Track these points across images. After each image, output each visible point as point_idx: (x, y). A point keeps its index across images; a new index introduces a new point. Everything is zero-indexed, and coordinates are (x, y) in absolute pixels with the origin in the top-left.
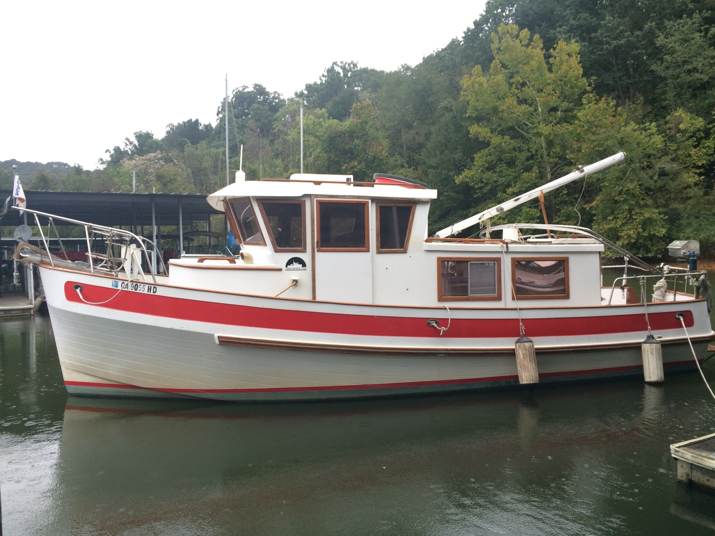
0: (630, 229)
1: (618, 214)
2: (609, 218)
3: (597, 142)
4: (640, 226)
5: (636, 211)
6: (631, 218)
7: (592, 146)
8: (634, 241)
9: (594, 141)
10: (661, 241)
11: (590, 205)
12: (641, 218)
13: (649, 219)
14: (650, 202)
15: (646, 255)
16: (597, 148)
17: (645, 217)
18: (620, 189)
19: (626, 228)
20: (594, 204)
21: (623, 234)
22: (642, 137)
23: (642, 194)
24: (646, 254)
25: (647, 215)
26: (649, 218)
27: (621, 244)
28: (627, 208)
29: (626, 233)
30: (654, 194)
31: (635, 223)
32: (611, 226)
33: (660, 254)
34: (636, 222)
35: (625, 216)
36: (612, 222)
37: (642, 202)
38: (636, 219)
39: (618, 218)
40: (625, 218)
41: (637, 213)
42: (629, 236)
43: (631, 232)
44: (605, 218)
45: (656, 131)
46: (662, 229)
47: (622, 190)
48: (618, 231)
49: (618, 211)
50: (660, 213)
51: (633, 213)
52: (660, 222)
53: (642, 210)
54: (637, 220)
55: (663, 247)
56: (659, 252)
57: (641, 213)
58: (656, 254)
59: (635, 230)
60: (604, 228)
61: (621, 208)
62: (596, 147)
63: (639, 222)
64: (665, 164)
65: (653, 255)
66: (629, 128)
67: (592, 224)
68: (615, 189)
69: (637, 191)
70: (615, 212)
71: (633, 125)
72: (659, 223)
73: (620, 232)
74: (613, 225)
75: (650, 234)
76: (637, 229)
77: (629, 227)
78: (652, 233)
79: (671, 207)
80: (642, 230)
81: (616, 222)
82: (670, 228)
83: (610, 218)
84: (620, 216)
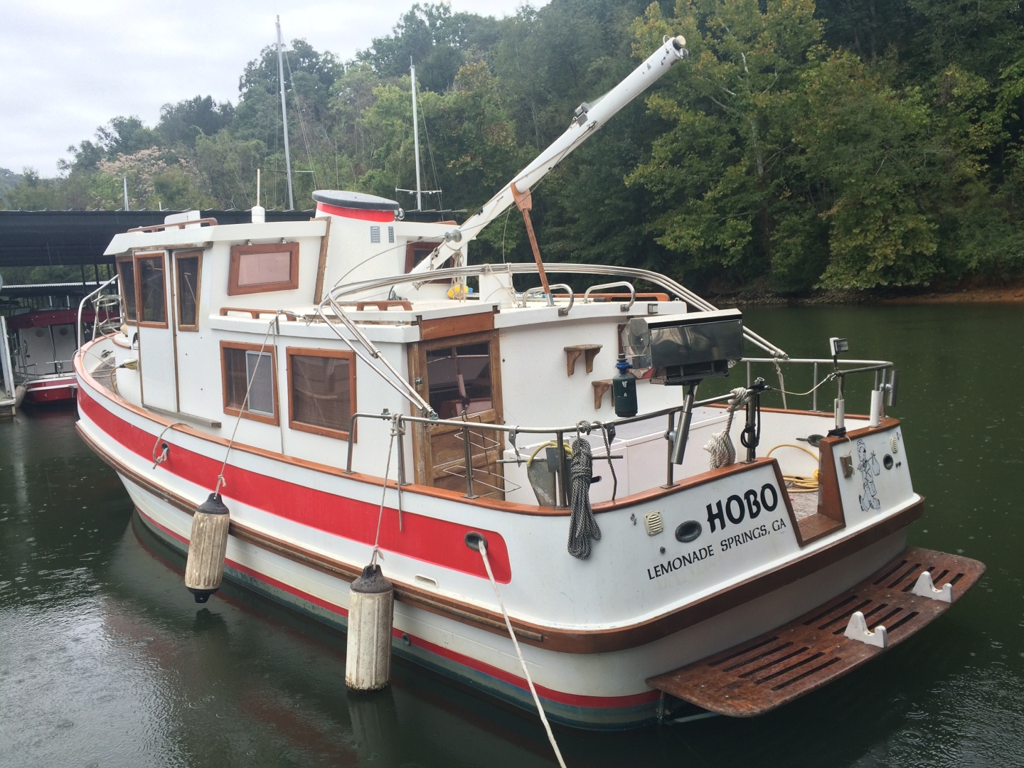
0: (886, 247)
1: (868, 224)
2: (854, 231)
3: (839, 117)
4: (900, 241)
5: (894, 219)
6: (887, 229)
7: (832, 123)
8: (892, 263)
9: (834, 115)
10: (928, 262)
11: (829, 213)
12: (902, 229)
13: (913, 230)
14: (911, 204)
15: (906, 284)
16: (839, 126)
17: (907, 227)
18: (872, 187)
19: (880, 245)
20: (834, 211)
21: (876, 254)
22: (900, 107)
23: (900, 193)
24: (907, 281)
25: (911, 225)
26: (913, 228)
27: (873, 269)
28: (882, 215)
29: (881, 252)
30: (916, 194)
31: (893, 237)
32: (858, 243)
33: (926, 280)
34: (895, 236)
35: (878, 228)
36: (859, 237)
37: (901, 206)
38: (894, 231)
39: (868, 230)
40: (877, 230)
41: (895, 222)
42: (885, 257)
43: (889, 251)
44: (848, 231)
45: (921, 99)
46: (931, 245)
47: (875, 188)
48: (868, 250)
49: (867, 220)
50: (929, 221)
51: (889, 221)
52: (928, 235)
53: (902, 217)
54: (896, 233)
55: (931, 270)
56: (926, 278)
57: (901, 222)
58: (922, 280)
59: (893, 248)
60: (848, 246)
61: (872, 215)
62: (837, 124)
63: (899, 236)
64: (936, 148)
65: (917, 283)
66: (882, 95)
67: (830, 241)
68: (864, 187)
69: (894, 189)
70: (864, 222)
71: (888, 91)
72: (926, 236)
73: (871, 250)
74: (862, 241)
75: (914, 252)
76: (895, 246)
77: (884, 243)
78: (918, 251)
79: (942, 211)
80: (903, 248)
81: (866, 236)
82: (940, 243)
83: (856, 231)
84: (870, 227)
